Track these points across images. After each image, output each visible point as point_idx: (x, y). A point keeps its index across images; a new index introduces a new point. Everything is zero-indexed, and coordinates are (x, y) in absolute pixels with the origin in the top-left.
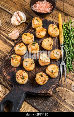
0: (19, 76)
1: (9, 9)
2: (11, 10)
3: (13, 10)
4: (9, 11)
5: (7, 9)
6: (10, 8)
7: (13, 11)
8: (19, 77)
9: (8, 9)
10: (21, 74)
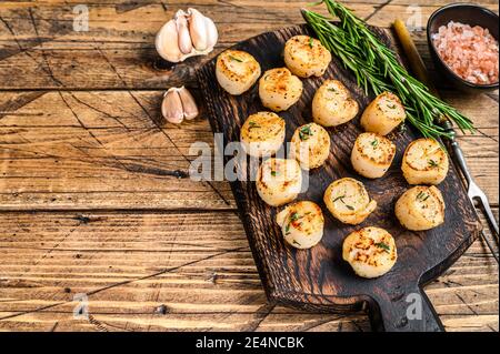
0: (368, 252)
1: (47, 192)
2: (58, 196)
3: (65, 189)
4: (52, 205)
5: (37, 198)
6: (50, 189)
7: (68, 195)
8: (368, 256)
9: (44, 195)
10: (367, 243)
